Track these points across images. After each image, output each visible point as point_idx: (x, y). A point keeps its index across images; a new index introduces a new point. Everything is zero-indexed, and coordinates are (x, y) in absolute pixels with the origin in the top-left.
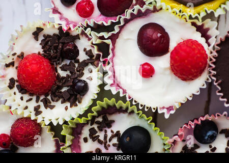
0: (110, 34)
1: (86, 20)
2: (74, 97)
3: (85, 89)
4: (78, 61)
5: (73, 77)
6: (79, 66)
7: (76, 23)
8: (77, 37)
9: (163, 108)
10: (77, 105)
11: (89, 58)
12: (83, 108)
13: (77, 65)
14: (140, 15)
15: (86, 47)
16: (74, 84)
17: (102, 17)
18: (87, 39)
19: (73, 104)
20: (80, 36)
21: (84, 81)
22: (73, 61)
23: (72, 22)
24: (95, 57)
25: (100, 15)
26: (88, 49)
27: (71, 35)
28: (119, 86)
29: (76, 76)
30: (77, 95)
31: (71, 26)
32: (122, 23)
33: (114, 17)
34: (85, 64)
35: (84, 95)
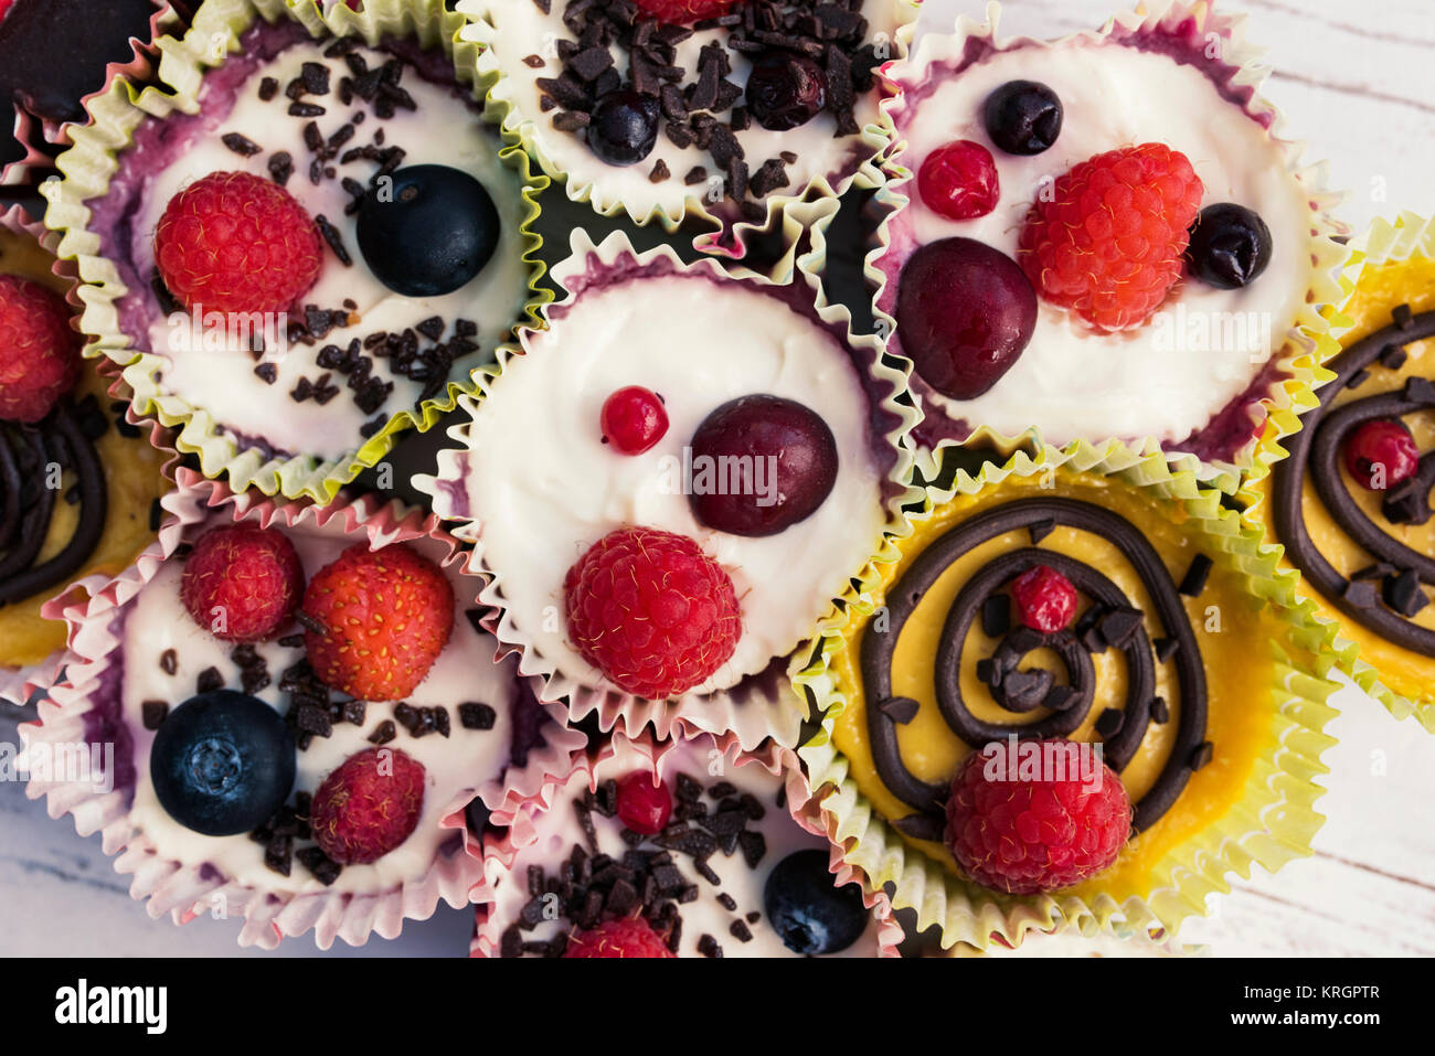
0: (815, 281)
1: (910, 176)
2: (582, 96)
3: (613, 147)
4: (739, 123)
5: (670, 98)
6: (715, 126)
7: (907, 126)
8: (846, 126)
9: (465, 469)
10: (545, 107)
11: (752, 172)
12: (530, 132)
13: (722, 117)
14: (879, 423)
15: (798, 162)
16: (637, 101)
17: (906, 249)
18: (837, 170)
19: (552, 93)
20: (848, 139)
21: (649, 148)
22: (741, 101)
23: (914, 113)
24: (754, 200)
25: (914, 241)
26: (789, 170)
27: (855, 101)
28: (585, 290)
29: (673, 111)
30: (586, 108)
31: (898, 102)
32: (855, 340)
33: (893, 301)
34: (727, 156)
35: (587, 142)
